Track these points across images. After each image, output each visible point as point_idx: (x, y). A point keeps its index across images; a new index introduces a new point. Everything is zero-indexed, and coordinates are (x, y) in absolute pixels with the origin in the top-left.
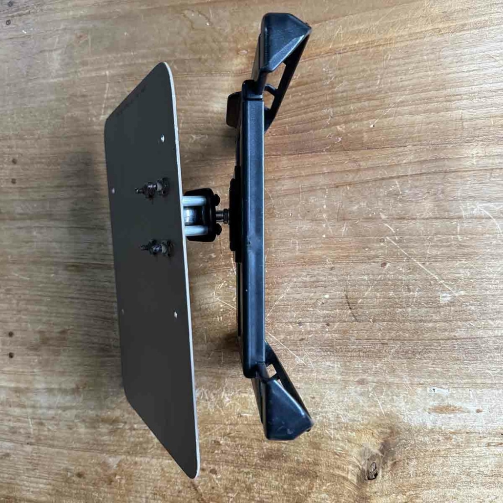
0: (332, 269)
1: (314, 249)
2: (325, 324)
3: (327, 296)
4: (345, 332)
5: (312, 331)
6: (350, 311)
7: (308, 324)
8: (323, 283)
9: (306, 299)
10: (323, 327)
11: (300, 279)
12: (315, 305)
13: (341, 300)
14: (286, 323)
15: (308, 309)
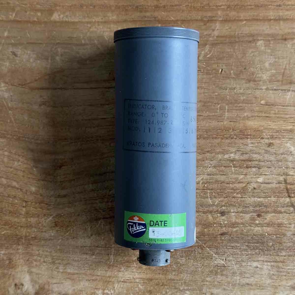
0: (270, 145)
1: (248, 118)
2: (255, 214)
3: (260, 180)
4: (280, 225)
5: (238, 224)
6: (288, 200)
7: (233, 214)
8: (257, 162)
9: (233, 183)
10: (253, 219)
11: (226, 156)
12: (244, 191)
13: (278, 185)
14: (204, 213)
15: (235, 194)
